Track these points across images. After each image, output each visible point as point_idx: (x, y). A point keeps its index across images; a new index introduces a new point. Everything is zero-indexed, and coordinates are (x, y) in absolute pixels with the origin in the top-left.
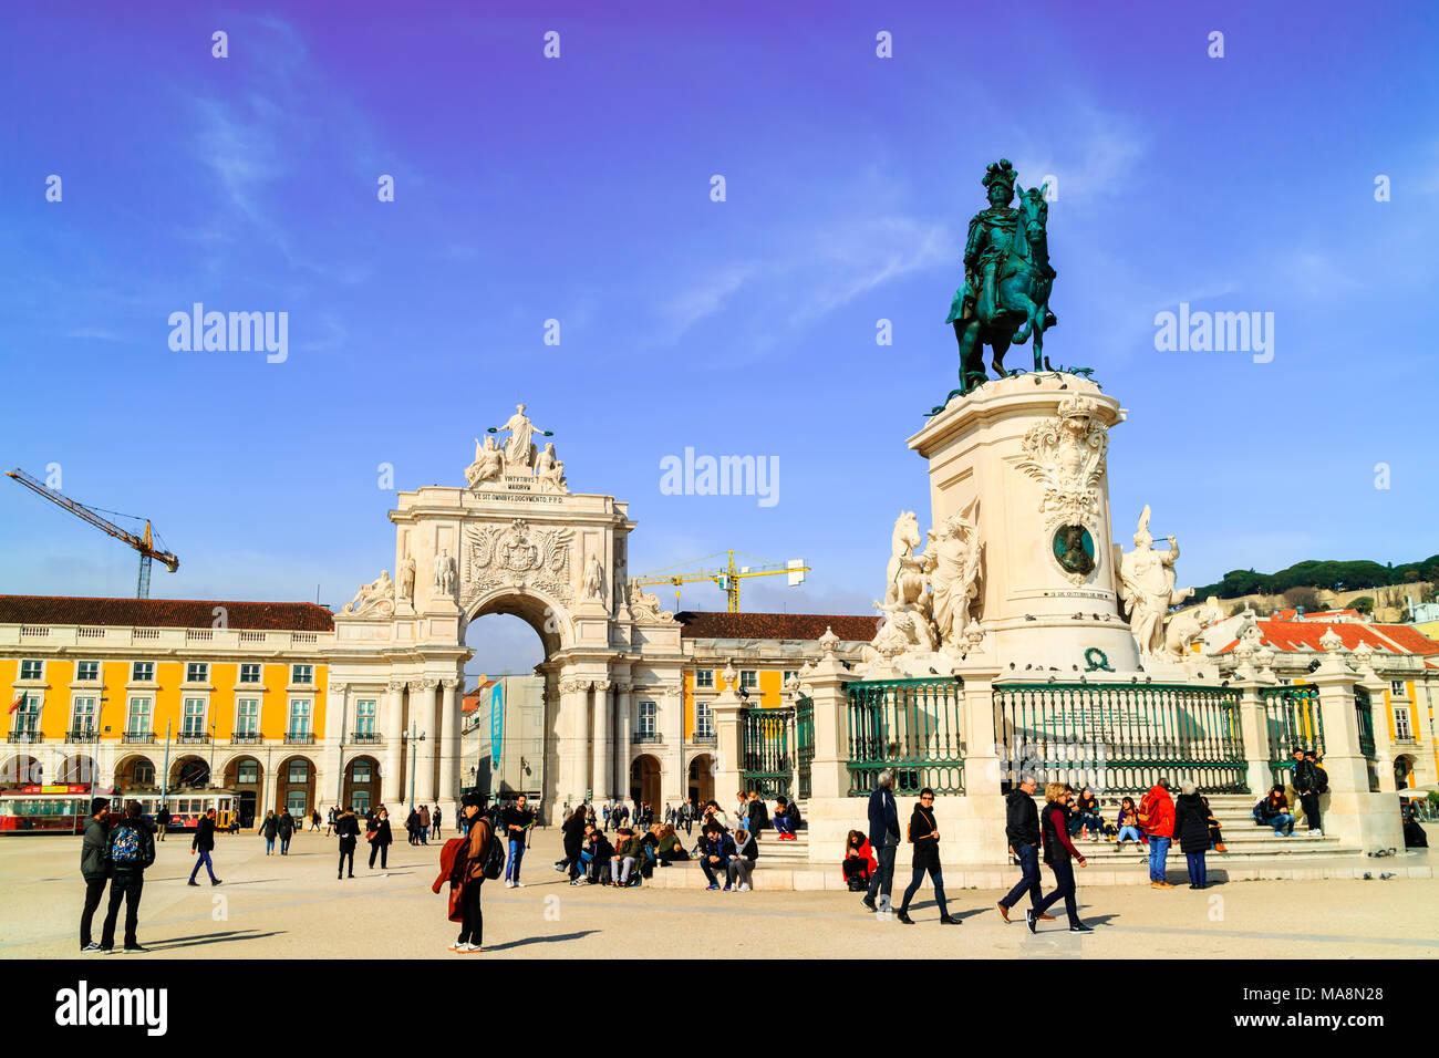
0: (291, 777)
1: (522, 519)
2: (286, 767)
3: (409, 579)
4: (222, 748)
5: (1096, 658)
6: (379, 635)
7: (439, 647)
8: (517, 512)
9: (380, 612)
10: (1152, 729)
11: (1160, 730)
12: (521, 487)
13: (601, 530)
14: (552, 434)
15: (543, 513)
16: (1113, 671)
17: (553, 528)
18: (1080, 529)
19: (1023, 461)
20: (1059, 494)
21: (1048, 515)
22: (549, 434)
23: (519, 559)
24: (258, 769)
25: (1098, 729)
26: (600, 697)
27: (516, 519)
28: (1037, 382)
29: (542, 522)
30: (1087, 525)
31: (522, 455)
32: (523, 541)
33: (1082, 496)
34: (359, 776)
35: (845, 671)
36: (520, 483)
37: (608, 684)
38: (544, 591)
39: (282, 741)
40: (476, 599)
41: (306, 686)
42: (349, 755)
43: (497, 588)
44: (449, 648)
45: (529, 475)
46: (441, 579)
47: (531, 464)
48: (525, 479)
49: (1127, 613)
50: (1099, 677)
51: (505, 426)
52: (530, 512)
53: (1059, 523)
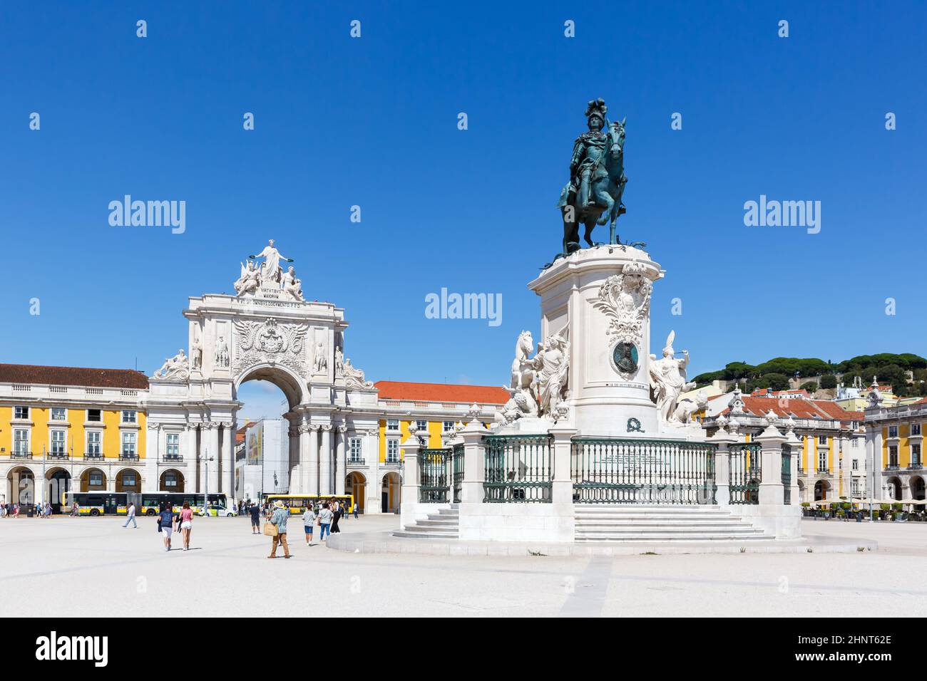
0: (124, 482)
1: (273, 318)
2: (121, 476)
3: (198, 355)
4: (77, 463)
5: (633, 424)
6: (179, 392)
7: (220, 401)
8: (270, 314)
9: (179, 377)
10: (663, 466)
11: (668, 467)
12: (273, 296)
13: (326, 328)
14: (292, 261)
15: (287, 315)
16: (644, 432)
17: (294, 325)
18: (630, 345)
19: (599, 302)
20: (619, 323)
21: (611, 336)
22: (291, 261)
23: (271, 344)
24: (102, 476)
25: (632, 466)
26: (326, 436)
27: (269, 318)
28: (611, 251)
29: (287, 322)
30: (635, 343)
31: (272, 274)
32: (274, 333)
33: (633, 325)
34: (169, 482)
35: (483, 429)
36: (272, 293)
37: (330, 427)
38: (289, 366)
39: (118, 459)
40: (244, 370)
41: (132, 424)
42: (162, 469)
43: (256, 363)
44: (227, 402)
45: (278, 289)
46: (220, 356)
47: (278, 281)
48: (275, 291)
49: (655, 396)
50: (635, 435)
51: (261, 255)
52: (279, 314)
53: (618, 341)
